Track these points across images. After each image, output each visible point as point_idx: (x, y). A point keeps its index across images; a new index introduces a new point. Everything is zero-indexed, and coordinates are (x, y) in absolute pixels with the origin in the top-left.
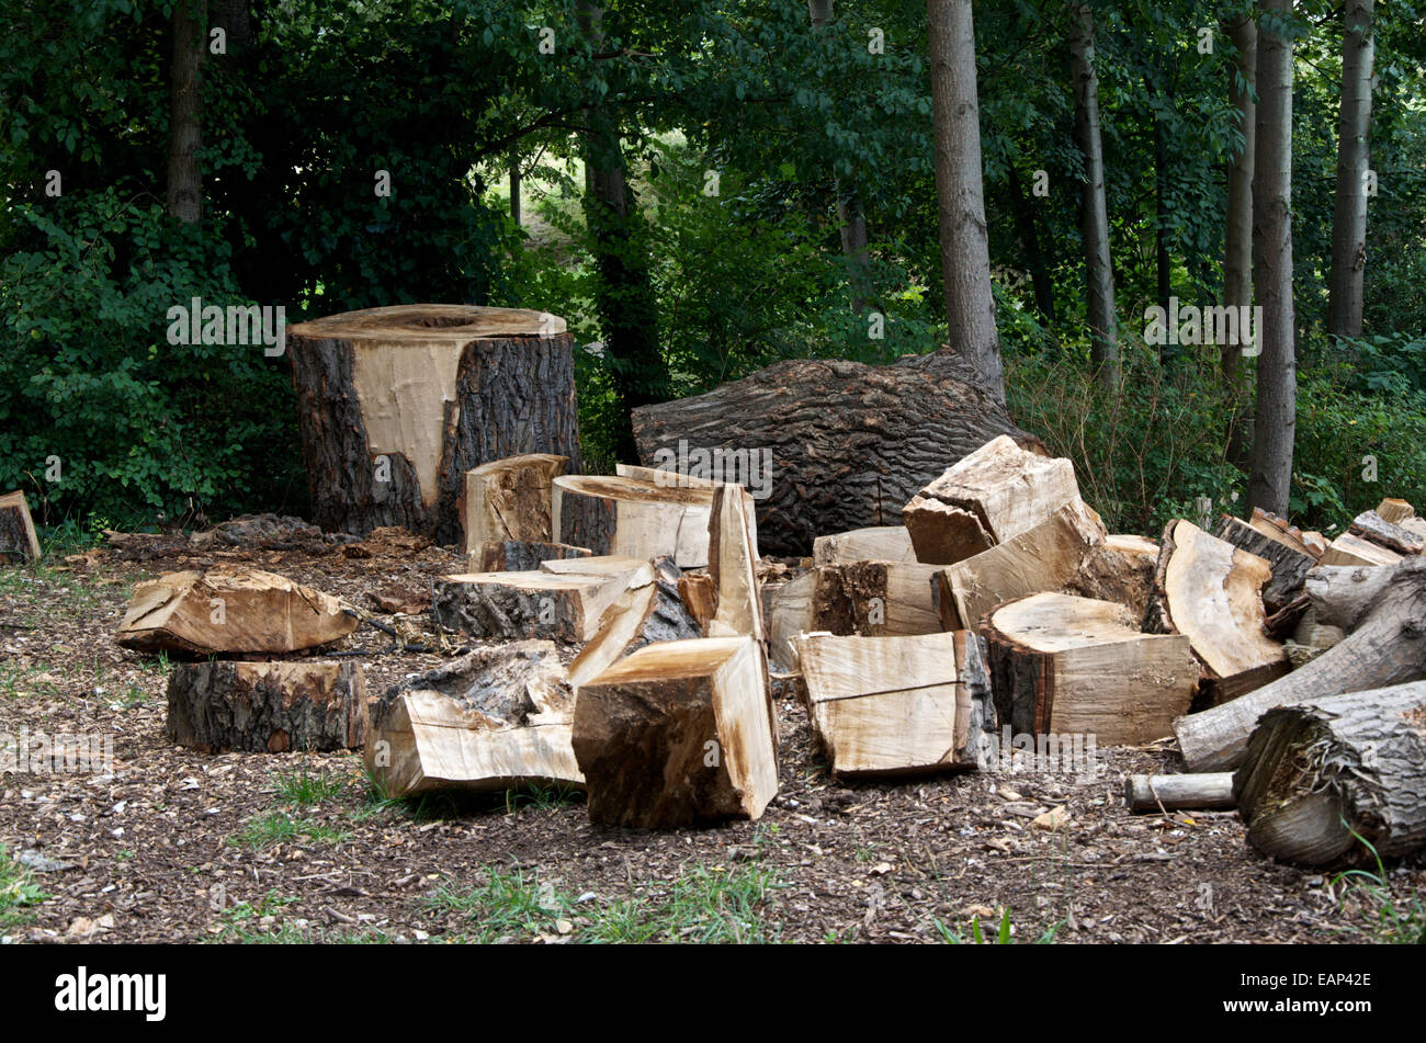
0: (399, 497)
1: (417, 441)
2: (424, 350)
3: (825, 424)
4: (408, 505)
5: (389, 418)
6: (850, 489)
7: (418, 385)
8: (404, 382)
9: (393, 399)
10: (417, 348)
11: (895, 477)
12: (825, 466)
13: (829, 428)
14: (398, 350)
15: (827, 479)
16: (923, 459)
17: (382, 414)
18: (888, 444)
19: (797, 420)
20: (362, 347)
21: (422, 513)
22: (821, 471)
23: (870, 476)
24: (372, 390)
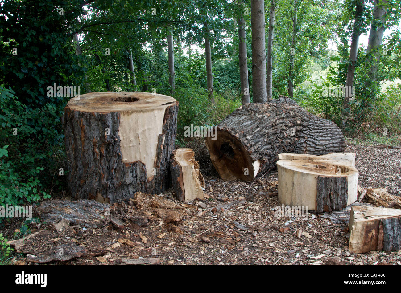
0: (138, 180)
1: (147, 154)
2: (152, 113)
3: (287, 125)
4: (143, 182)
5: (134, 146)
6: (298, 145)
7: (149, 129)
8: (143, 129)
9: (137, 137)
10: (150, 112)
11: (310, 139)
12: (289, 139)
13: (288, 126)
14: (141, 114)
15: (292, 143)
16: (316, 132)
17: (131, 145)
18: (305, 129)
19: (278, 124)
20: (124, 115)
21: (148, 184)
22: (289, 141)
23: (303, 140)
24: (127, 135)
